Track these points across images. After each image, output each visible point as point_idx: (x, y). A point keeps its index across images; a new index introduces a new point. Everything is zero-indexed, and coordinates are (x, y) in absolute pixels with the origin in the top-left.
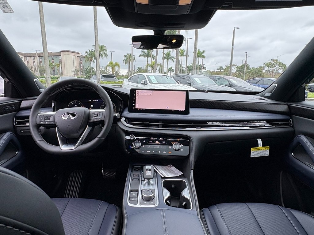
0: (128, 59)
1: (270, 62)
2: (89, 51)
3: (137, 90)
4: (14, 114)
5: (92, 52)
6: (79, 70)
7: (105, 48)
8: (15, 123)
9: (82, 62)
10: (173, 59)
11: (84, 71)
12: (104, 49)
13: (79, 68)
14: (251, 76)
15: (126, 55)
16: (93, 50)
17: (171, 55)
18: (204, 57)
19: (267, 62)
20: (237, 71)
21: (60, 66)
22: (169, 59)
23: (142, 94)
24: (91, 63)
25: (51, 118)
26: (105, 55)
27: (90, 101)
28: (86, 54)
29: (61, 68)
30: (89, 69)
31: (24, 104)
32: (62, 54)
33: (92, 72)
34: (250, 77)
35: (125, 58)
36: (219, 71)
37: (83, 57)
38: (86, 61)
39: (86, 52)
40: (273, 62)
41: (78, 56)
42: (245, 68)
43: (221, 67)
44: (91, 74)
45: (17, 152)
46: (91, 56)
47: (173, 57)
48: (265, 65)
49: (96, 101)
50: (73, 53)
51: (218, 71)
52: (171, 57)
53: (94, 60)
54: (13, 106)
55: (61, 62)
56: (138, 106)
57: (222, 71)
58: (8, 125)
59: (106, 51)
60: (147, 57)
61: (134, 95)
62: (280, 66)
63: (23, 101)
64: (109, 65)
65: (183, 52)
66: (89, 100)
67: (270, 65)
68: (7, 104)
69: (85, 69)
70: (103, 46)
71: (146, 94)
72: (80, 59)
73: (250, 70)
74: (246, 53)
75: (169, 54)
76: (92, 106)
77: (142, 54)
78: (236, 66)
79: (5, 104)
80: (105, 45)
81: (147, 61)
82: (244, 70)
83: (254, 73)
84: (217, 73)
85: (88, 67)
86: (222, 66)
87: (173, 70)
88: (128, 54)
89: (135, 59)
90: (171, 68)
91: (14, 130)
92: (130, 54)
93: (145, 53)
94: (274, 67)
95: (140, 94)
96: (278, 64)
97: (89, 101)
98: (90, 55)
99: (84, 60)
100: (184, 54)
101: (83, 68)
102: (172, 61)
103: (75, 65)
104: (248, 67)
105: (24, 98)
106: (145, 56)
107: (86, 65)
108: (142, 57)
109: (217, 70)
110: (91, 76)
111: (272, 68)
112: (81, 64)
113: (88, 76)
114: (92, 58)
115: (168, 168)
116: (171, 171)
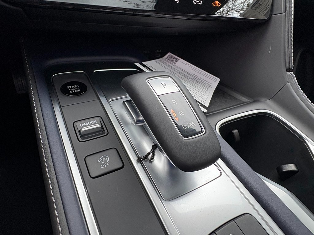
115: (173, 66)
116: (186, 74)
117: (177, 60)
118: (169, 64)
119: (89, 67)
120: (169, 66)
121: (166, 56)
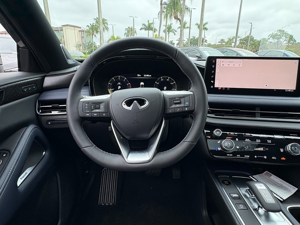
0: (129, 32)
1: (276, 33)
2: (91, 25)
3: (217, 59)
4: (35, 97)
5: (94, 25)
6: (81, 45)
7: (106, 21)
8: (39, 111)
9: (83, 37)
10: (174, 31)
11: (86, 46)
12: (105, 23)
13: (81, 43)
14: (254, 48)
15: (128, 29)
16: (94, 23)
17: (173, 28)
18: (206, 29)
19: (273, 33)
20: (240, 43)
21: (62, 41)
22: (170, 32)
23: (226, 65)
24: (93, 37)
25: (102, 106)
26: (107, 29)
27: (140, 77)
28: (88, 28)
29: (64, 42)
30: (90, 43)
31: (49, 81)
32: (64, 28)
33: (94, 46)
34: (253, 50)
35: (126, 32)
36: (220, 43)
37: (85, 31)
38: (88, 35)
39: (88, 26)
40: (280, 33)
41: (79, 30)
42: (249, 40)
43: (222, 40)
44: (93, 49)
45: (44, 153)
46: (93, 30)
47: (174, 30)
48: (271, 37)
49: (148, 76)
50: (74, 27)
51: (219, 45)
52: (173, 30)
53: (95, 34)
54: (33, 86)
55: (63, 37)
56: (218, 84)
57: (223, 43)
58: (29, 115)
59: (107, 25)
60: (148, 31)
61: (213, 66)
62: (286, 38)
63: (46, 78)
64: (111, 39)
65: (185, 24)
66: (139, 75)
67: (276, 36)
68: (25, 83)
69: (87, 44)
70: (104, 19)
71: (231, 65)
72: (82, 34)
73: (254, 42)
74: (251, 23)
75: (170, 26)
76: (142, 83)
77: (143, 27)
78: (240, 38)
79: (23, 83)
80: (106, 19)
81: (148, 35)
82: (248, 42)
83: (258, 45)
84: (218, 46)
85: (90, 41)
86: (224, 39)
87: (173, 43)
88: (129, 28)
89: (136, 33)
90: (172, 42)
91: (38, 121)
92: (131, 27)
93: (146, 27)
94: (280, 38)
95: (221, 65)
96: (284, 35)
97: (138, 77)
98: (91, 29)
99: (85, 34)
100: (186, 27)
101: (85, 43)
102: (174, 34)
103: (77, 40)
104: (252, 39)
105: (48, 73)
106: (146, 29)
107: (88, 40)
108: (143, 31)
109: (219, 42)
110: (93, 50)
111: (278, 40)
112: (83, 39)
113: (90, 51)
114: (93, 31)
115: (268, 178)
116: (276, 183)
117: (271, 175)
118: (266, 177)
119: (231, 175)
120: (266, 178)
121: (265, 173)
